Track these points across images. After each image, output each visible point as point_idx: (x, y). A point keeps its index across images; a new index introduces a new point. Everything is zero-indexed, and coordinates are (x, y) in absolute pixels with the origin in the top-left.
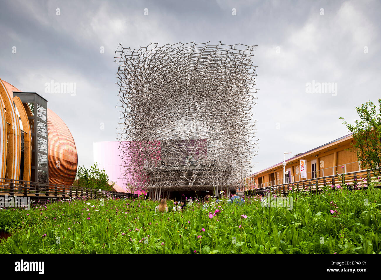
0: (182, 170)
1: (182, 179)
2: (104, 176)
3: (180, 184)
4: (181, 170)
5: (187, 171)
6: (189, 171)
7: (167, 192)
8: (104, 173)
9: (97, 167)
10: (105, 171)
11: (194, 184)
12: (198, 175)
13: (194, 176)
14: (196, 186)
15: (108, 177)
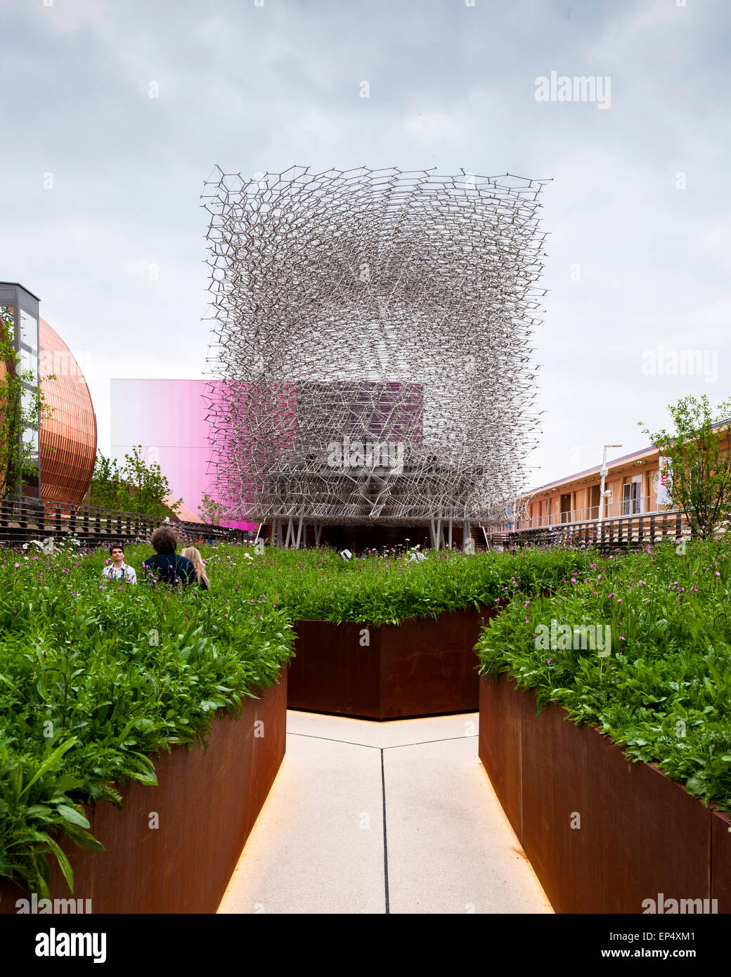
0: (356, 478)
1: (355, 500)
2: (157, 480)
3: (351, 512)
4: (354, 478)
5: (368, 480)
6: (372, 480)
7: (314, 526)
8: (156, 471)
9: (141, 457)
10: (159, 469)
11: (384, 512)
12: (395, 491)
13: (385, 493)
14: (389, 517)
15: (167, 483)
